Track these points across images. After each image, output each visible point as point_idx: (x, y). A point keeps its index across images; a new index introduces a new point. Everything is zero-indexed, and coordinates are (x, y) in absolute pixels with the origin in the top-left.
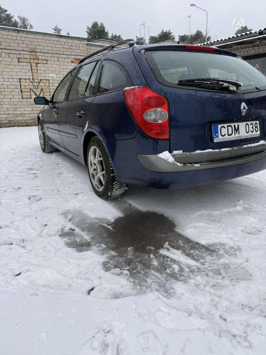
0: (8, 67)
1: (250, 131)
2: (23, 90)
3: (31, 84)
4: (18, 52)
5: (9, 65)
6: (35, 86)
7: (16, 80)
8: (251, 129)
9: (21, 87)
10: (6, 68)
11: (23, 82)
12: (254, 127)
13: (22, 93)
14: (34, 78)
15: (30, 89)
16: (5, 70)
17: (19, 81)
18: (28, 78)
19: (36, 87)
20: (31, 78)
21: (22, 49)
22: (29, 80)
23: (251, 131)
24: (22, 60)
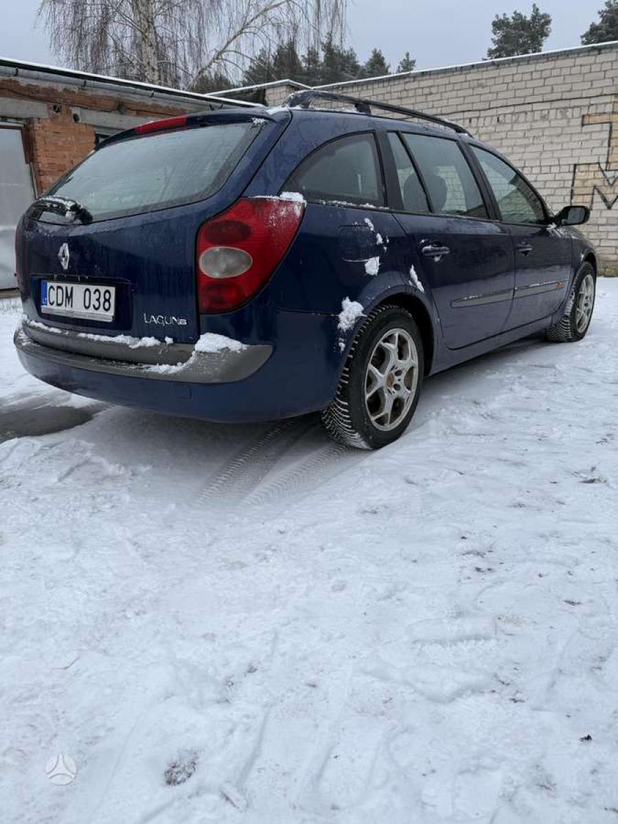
0: (556, 140)
1: (92, 306)
2: (576, 192)
3: (600, 175)
4: (586, 102)
5: (558, 136)
6: (608, 180)
7: (566, 169)
8: (94, 302)
9: (573, 185)
10: (552, 143)
11: (582, 172)
12: (102, 300)
13: (572, 198)
14: (610, 160)
15: (595, 187)
16: (548, 147)
17: (572, 168)
18: (596, 161)
19: (611, 181)
20: (603, 159)
21: (599, 92)
22: (598, 165)
23: (94, 306)
24: (592, 120)
